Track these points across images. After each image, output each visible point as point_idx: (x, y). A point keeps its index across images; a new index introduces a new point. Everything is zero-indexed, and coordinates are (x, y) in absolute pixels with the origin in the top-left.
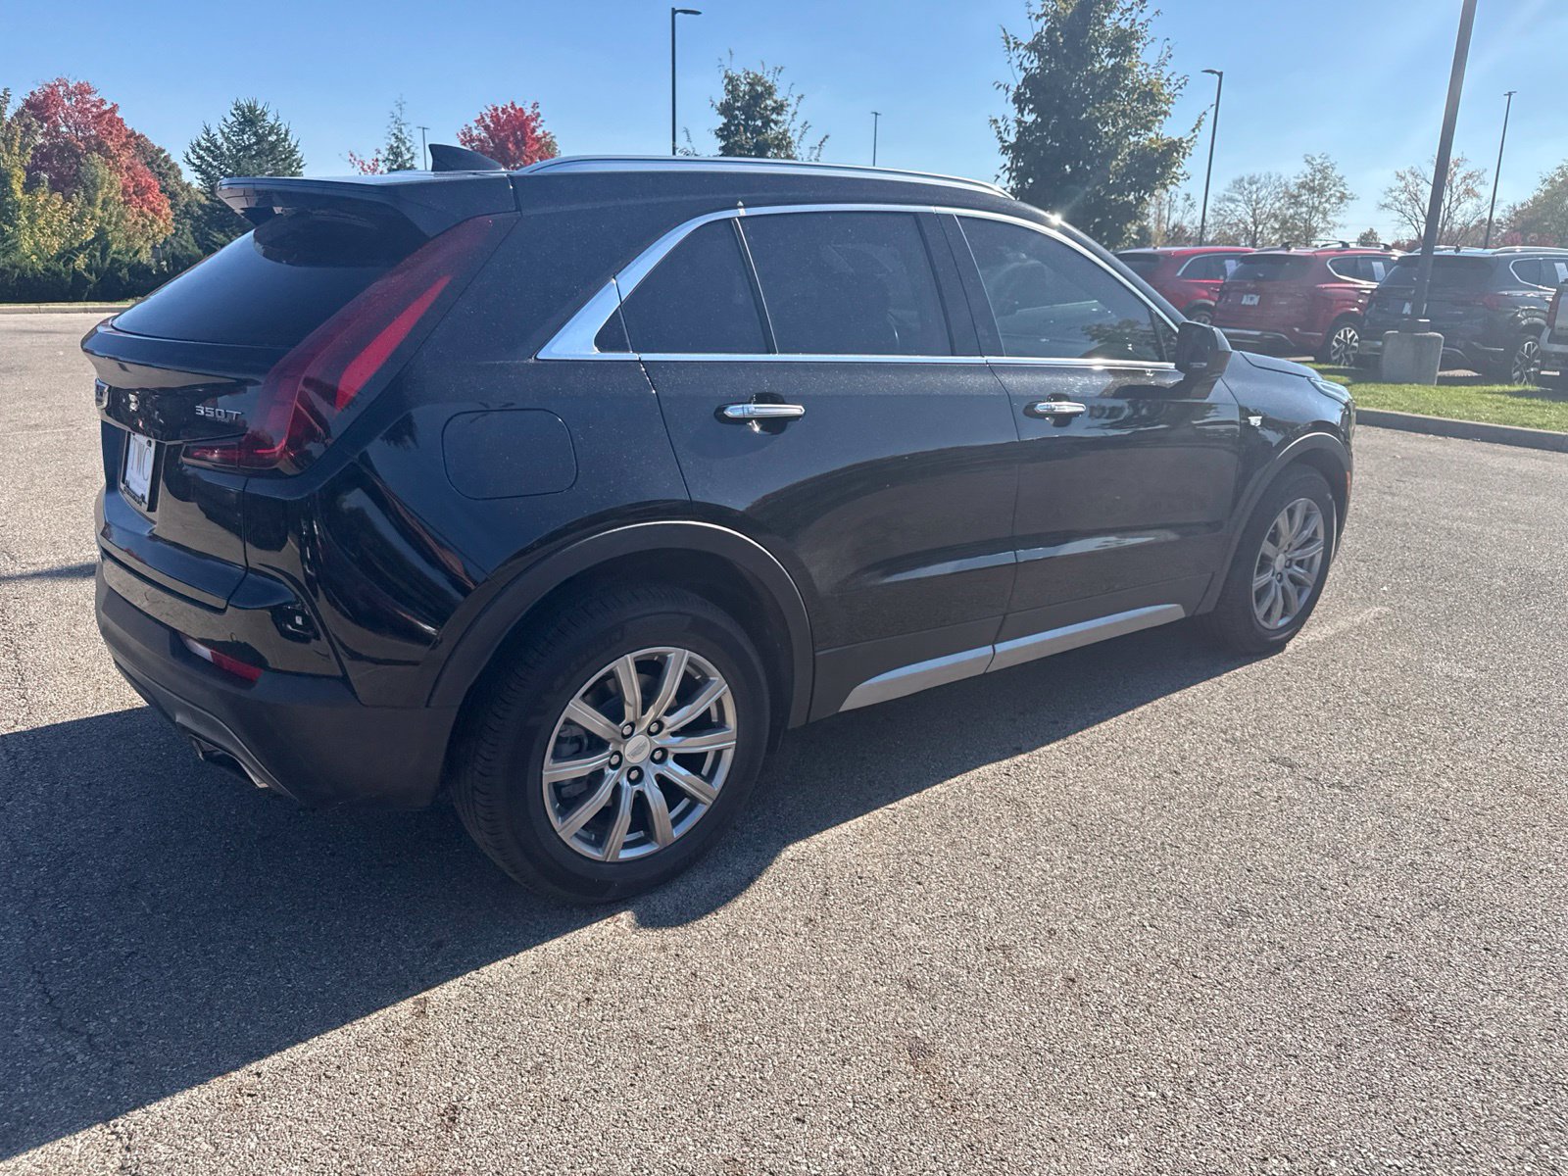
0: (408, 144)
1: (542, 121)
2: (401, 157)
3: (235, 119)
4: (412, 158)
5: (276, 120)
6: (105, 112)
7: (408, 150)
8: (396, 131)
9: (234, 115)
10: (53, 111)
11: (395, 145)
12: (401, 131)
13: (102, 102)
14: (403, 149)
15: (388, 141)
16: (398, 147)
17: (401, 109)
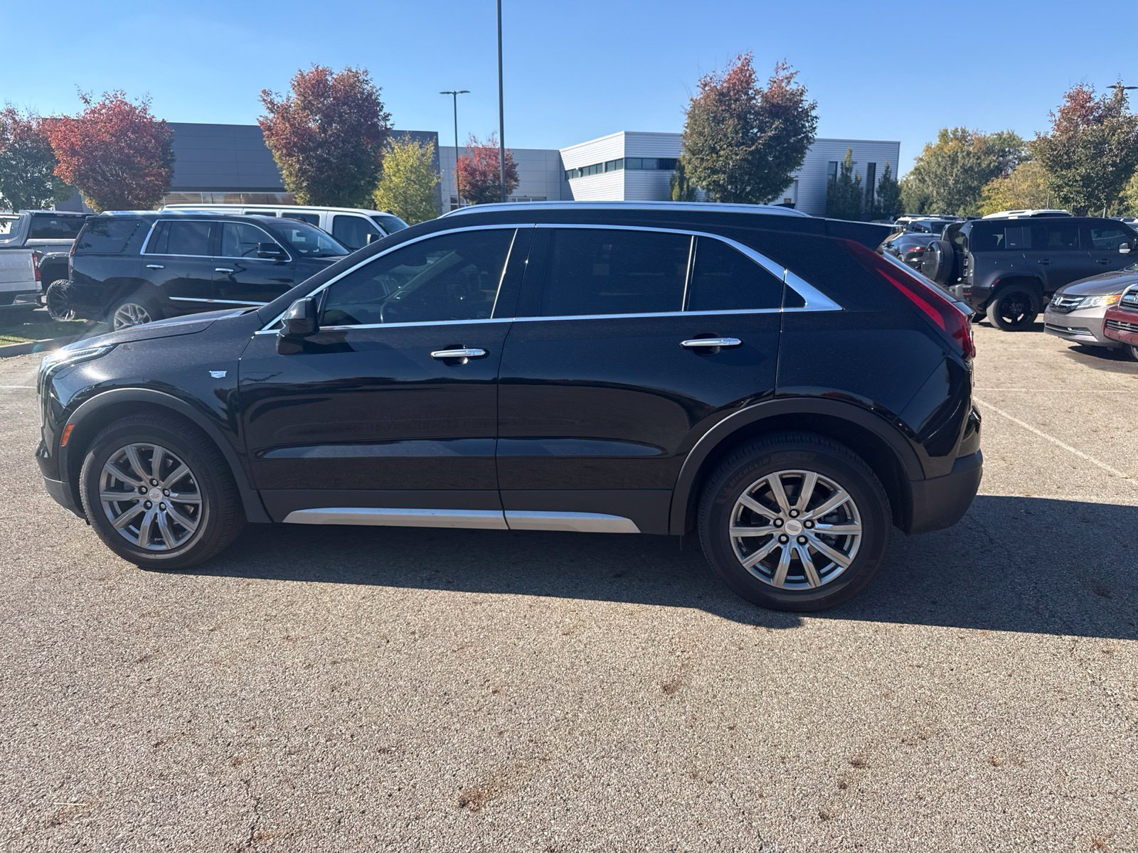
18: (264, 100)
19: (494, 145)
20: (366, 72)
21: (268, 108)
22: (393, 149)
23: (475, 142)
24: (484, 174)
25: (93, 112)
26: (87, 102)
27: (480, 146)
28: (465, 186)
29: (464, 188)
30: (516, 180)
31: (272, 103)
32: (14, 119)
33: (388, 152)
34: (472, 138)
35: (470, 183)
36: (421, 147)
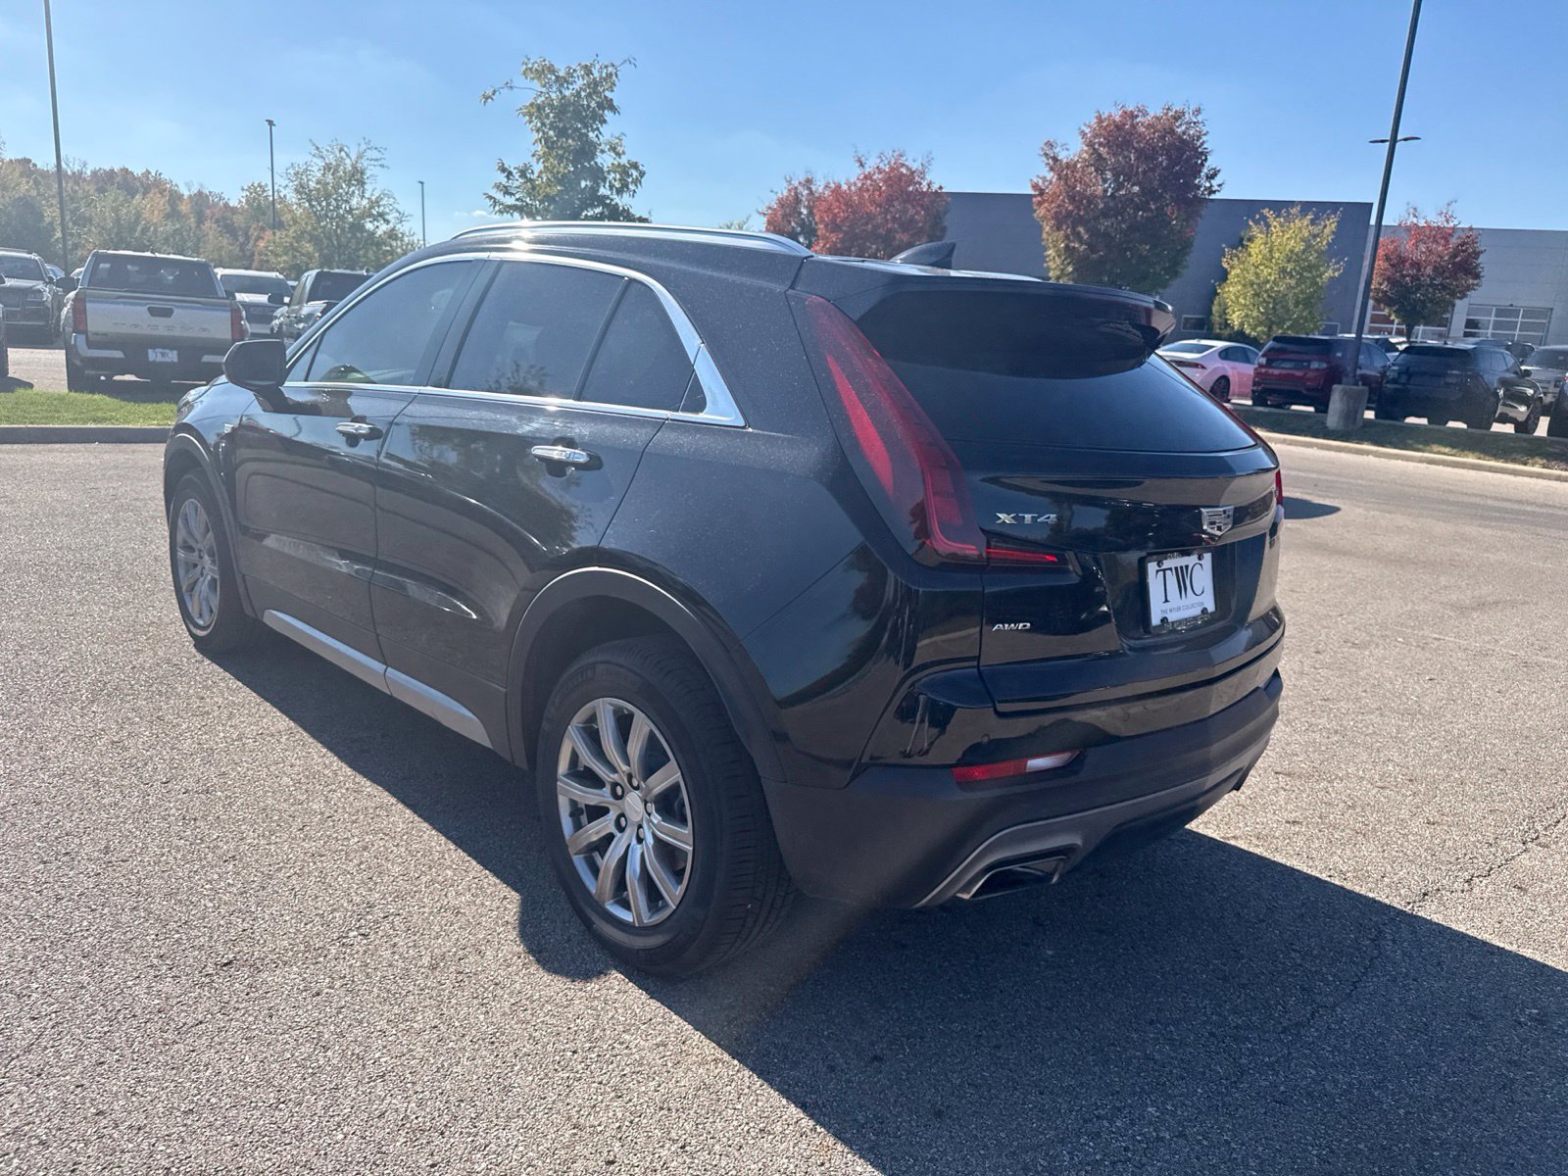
18: (1046, 155)
19: (1447, 221)
20: (1198, 111)
21: (1048, 164)
22: (1268, 226)
23: (1415, 216)
24: (1417, 265)
25: (867, 177)
26: (862, 165)
27: (1422, 223)
28: (1381, 284)
29: (1377, 286)
30: (1477, 276)
31: (1055, 159)
32: (810, 189)
33: (1261, 232)
34: (1412, 211)
35: (1388, 279)
36: (1313, 222)
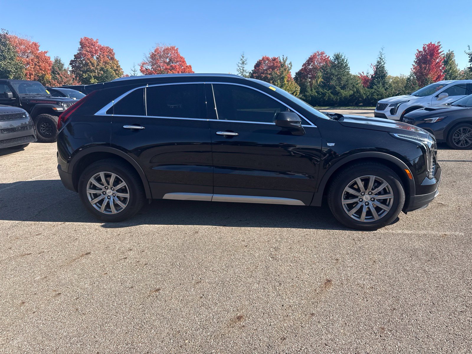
0: (383, 60)
1: (441, 47)
2: (381, 64)
3: (333, 58)
4: (384, 64)
5: (344, 57)
6: (326, 58)
7: (383, 62)
8: (380, 57)
9: (333, 57)
10: (314, 60)
11: (379, 61)
12: (381, 56)
13: (326, 56)
14: (382, 61)
15: (377, 59)
16: (380, 61)
17: (382, 50)
